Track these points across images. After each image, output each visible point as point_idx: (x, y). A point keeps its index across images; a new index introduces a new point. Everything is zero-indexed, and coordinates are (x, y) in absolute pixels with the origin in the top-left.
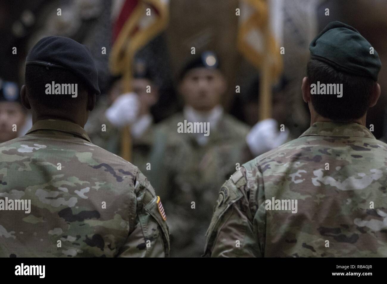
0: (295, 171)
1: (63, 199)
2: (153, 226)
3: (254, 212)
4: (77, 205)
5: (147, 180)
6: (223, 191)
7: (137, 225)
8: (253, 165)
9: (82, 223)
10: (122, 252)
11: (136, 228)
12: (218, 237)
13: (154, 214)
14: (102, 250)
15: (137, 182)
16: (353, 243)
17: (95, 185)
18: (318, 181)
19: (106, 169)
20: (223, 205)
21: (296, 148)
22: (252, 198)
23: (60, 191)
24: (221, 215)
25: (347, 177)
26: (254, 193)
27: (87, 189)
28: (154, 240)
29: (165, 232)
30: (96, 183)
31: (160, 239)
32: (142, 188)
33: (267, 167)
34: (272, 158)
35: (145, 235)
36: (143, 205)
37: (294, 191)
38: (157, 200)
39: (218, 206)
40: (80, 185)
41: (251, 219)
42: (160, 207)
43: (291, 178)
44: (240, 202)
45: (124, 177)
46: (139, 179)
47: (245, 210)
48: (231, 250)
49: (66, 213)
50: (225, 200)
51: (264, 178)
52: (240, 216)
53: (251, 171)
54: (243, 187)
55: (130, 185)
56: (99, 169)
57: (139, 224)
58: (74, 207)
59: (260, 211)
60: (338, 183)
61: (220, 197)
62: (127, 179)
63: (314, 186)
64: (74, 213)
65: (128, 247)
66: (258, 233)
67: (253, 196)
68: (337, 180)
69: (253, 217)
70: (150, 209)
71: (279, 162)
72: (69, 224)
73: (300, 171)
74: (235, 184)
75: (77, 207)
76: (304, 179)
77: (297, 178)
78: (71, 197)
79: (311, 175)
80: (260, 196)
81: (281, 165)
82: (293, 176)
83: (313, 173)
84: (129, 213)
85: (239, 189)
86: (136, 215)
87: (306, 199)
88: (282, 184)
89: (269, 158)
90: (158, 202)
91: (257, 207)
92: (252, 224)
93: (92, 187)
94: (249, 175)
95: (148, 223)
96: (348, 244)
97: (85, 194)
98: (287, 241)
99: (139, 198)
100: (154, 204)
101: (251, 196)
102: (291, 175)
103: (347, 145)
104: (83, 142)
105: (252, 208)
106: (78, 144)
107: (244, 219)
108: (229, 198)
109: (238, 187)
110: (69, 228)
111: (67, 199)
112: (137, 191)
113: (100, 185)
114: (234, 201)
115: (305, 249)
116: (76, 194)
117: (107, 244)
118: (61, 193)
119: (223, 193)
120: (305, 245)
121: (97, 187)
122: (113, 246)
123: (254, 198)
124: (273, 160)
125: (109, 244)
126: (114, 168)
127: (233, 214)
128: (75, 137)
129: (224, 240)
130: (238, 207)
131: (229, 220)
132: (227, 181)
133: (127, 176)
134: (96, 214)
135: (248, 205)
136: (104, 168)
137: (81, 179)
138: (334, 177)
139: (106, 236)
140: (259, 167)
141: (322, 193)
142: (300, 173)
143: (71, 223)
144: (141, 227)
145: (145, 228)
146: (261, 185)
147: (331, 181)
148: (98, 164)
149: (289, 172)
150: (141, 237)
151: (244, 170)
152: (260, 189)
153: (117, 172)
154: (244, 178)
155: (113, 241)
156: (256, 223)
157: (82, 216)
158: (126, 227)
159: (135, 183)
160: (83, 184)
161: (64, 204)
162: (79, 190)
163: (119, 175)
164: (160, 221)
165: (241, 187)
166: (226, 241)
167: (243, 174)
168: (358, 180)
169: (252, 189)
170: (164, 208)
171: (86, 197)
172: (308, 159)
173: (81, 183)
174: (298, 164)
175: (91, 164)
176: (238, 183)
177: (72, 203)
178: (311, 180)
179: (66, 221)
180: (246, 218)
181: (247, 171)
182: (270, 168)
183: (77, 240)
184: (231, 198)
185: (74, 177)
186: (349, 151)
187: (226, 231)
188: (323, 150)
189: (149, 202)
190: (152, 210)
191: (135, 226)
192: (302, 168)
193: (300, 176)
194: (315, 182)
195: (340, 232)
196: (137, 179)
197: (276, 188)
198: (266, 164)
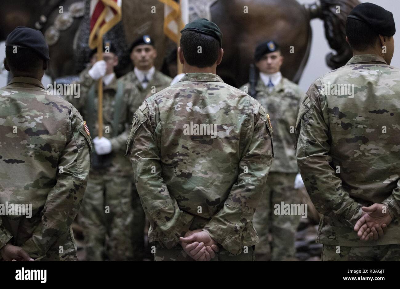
0: (177, 103)
1: (28, 123)
2: (82, 138)
3: (154, 128)
4: (35, 126)
5: (78, 112)
6: (136, 116)
7: (72, 138)
8: (152, 99)
9: (38, 137)
10: (64, 155)
11: (72, 140)
12: (134, 144)
13: (82, 132)
14: (51, 153)
15: (72, 113)
16: (210, 145)
17: (46, 115)
18: (190, 109)
19: (53, 105)
20: (136, 125)
21: (176, 89)
22: (153, 120)
23: (26, 118)
24: (135, 131)
25: (206, 106)
26: (154, 117)
27: (42, 117)
28: (82, 147)
29: (89, 142)
30: (47, 114)
31: (86, 146)
32: (75, 116)
33: (161, 101)
34: (163, 95)
35: (77, 144)
36: (75, 126)
37: (176, 115)
38: (84, 123)
39: (133, 126)
40: (37, 115)
41: (153, 133)
42: (86, 128)
43: (175, 108)
44: (146, 123)
45: (63, 109)
46: (73, 111)
47: (149, 127)
48: (141, 152)
49: (29, 131)
50: (137, 122)
51: (159, 108)
52: (146, 131)
53: (151, 104)
54: (147, 114)
55: (67, 115)
56: (49, 105)
57: (73, 137)
58: (34, 128)
59: (158, 128)
60: (201, 110)
61: (134, 120)
62: (65, 111)
63: (187, 111)
64: (34, 131)
65: (67, 151)
66: (157, 141)
67: (153, 119)
68: (200, 108)
69: (154, 131)
70: (80, 129)
71: (168, 98)
72: (31, 137)
73: (179, 103)
74: (142, 112)
75: (35, 128)
76: (182, 108)
77: (178, 108)
78: (32, 122)
79: (185, 105)
80: (157, 119)
81: (169, 100)
82: (175, 106)
83: (187, 104)
84: (66, 131)
85: (145, 115)
86: (71, 132)
87: (183, 119)
88: (170, 111)
89: (161, 95)
90: (84, 124)
91: (156, 125)
92: (154, 135)
93: (45, 116)
94: (150, 106)
95: (79, 137)
96: (208, 146)
97: (40, 120)
98: (173, 144)
99: (73, 123)
100: (82, 126)
101: (152, 119)
102: (174, 106)
103: (205, 87)
104: (40, 89)
105: (153, 126)
106: (37, 91)
107: (149, 133)
108: (139, 120)
109: (144, 114)
110: (31, 140)
111: (30, 123)
112: (71, 118)
113: (49, 115)
114: (142, 123)
115: (184, 149)
116: (35, 120)
117: (53, 149)
118: (26, 119)
119: (136, 117)
120: (183, 147)
121: (47, 116)
122: (57, 150)
123: (154, 120)
124: (164, 97)
125: (54, 149)
126: (58, 104)
127: (142, 130)
128: (35, 86)
129: (137, 146)
130: (145, 126)
131: (140, 134)
132: (137, 110)
133: (65, 109)
134: (46, 132)
135: (150, 124)
136: (52, 104)
137: (38, 111)
138: (198, 106)
139: (52, 144)
140: (156, 101)
141: (192, 116)
142: (179, 105)
143: (32, 137)
144: (75, 139)
145: (77, 140)
146: (157, 112)
147: (197, 108)
148: (49, 102)
149: (173, 104)
150: (75, 145)
151: (147, 104)
152: (157, 114)
153: (59, 107)
154: (147, 109)
155: (57, 147)
156: (156, 135)
157: (38, 133)
158: (65, 139)
159: (70, 114)
160: (39, 114)
161: (27, 126)
162: (37, 118)
163: (60, 109)
164: (86, 135)
165: (146, 113)
166: (138, 146)
167: (146, 106)
168: (212, 108)
169: (153, 115)
170: (88, 128)
171: (41, 122)
172: (184, 96)
173: (38, 113)
174: (178, 99)
175: (44, 103)
176: (144, 111)
177: (33, 125)
178: (186, 108)
179: (29, 136)
180: (150, 132)
181: (149, 104)
182: (162, 102)
183: (35, 147)
184: (140, 121)
185: (34, 110)
186: (207, 91)
187: (139, 140)
188: (192, 91)
189: (79, 124)
190: (81, 129)
191: (71, 139)
192: (180, 101)
193: (179, 106)
194: (188, 110)
195: (203, 138)
196: (71, 111)
197: (166, 114)
198: (160, 99)
